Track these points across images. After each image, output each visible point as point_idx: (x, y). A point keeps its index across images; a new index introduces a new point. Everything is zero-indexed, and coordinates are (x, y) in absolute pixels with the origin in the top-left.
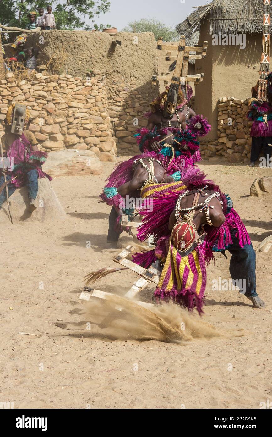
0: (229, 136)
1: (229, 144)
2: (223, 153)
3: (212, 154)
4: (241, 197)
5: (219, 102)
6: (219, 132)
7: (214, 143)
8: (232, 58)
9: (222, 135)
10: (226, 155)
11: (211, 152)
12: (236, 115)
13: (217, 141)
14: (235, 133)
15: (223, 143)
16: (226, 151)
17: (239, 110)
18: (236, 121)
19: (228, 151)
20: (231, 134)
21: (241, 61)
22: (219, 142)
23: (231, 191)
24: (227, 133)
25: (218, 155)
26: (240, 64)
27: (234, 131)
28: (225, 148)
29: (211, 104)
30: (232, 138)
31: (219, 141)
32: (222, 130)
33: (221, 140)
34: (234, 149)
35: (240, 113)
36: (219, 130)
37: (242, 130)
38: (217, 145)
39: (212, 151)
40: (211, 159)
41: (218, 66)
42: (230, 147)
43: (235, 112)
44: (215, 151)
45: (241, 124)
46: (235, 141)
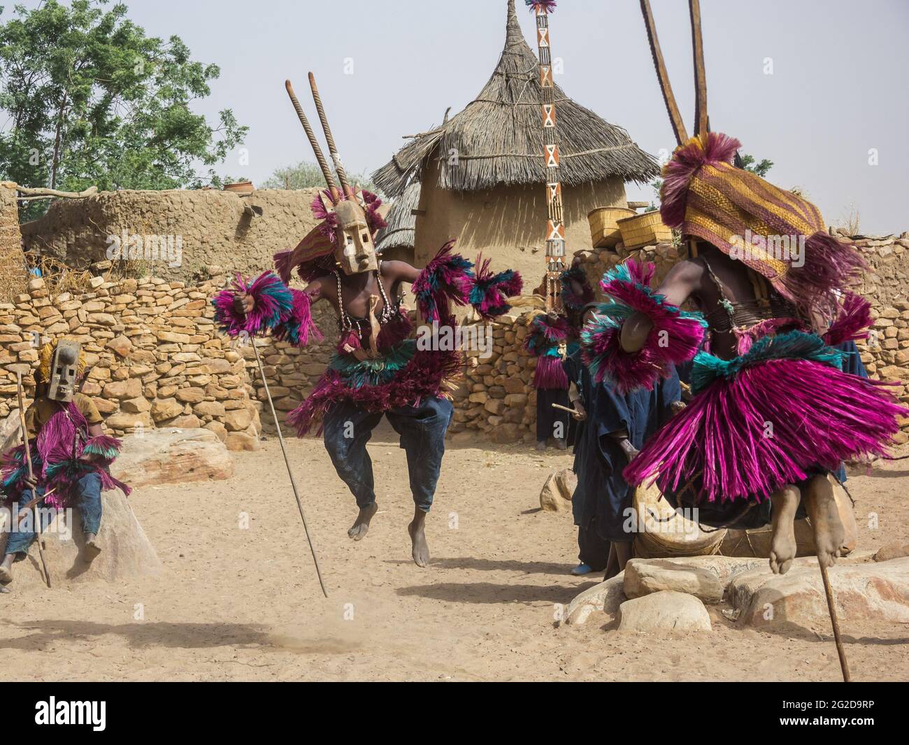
0: (490, 389)
1: (492, 406)
2: (480, 425)
3: (457, 426)
4: (523, 513)
5: (466, 322)
6: (469, 382)
7: (461, 404)
8: (489, 232)
9: (477, 387)
10: (487, 429)
11: (456, 424)
12: (503, 347)
13: (466, 400)
14: (502, 383)
15: (479, 404)
16: (487, 421)
17: (508, 335)
18: (504, 358)
19: (491, 419)
20: (495, 385)
21: (508, 237)
22: (470, 402)
23: (502, 501)
24: (485, 382)
25: (470, 428)
26: (505, 244)
27: (500, 379)
28: (483, 413)
30: (496, 393)
31: (470, 400)
32: (476, 378)
33: (474, 398)
34: (502, 415)
35: (510, 342)
36: (469, 377)
37: (517, 375)
38: (468, 409)
39: (457, 421)
40: (456, 437)
41: (462, 249)
42: (495, 412)
43: (500, 340)
44: (464, 420)
45: (514, 363)
46: (503, 398)
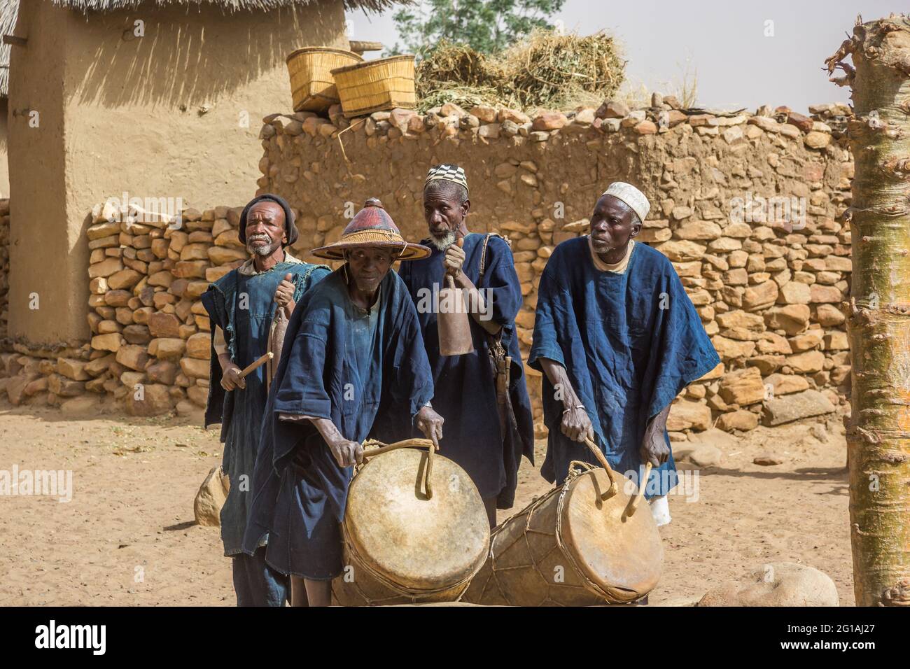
0: (126, 330)
1: (130, 356)
2: (109, 386)
3: (71, 388)
4: (166, 529)
5: (89, 221)
6: (92, 318)
7: (78, 351)
8: (127, 80)
9: (106, 325)
10: (119, 392)
11: (68, 383)
12: (148, 263)
13: (86, 346)
14: (146, 320)
15: (107, 353)
16: (119, 378)
17: (157, 245)
18: (150, 281)
19: (127, 377)
20: (134, 323)
21: (159, 91)
22: (93, 350)
23: (134, 509)
24: (118, 319)
25: (92, 392)
26: (155, 100)
27: (143, 314)
28: (113, 367)
29: (64, 226)
30: (136, 336)
31: (93, 346)
32: (105, 311)
33: (99, 343)
34: (144, 372)
35: (160, 255)
36: (93, 310)
37: (169, 309)
38: (89, 360)
39: (71, 379)
40: (68, 405)
41: (83, 106)
42: (132, 365)
43: (144, 252)
44: (81, 378)
45: (165, 289)
46: (146, 344)
